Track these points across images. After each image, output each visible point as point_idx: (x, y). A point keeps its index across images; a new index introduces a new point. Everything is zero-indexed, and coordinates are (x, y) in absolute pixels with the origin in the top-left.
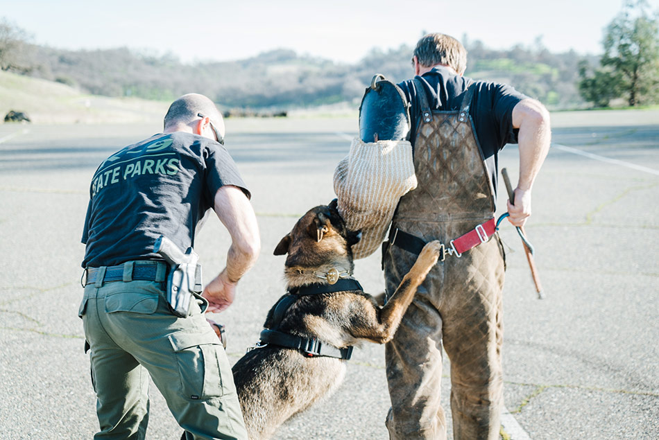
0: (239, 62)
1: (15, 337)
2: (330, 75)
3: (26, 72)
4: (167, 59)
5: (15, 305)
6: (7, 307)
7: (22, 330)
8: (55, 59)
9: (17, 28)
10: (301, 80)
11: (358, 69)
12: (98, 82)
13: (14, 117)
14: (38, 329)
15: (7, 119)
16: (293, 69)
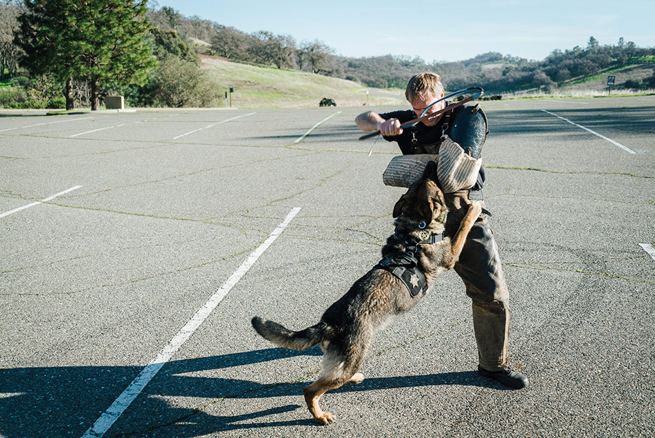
0: (462, 62)
1: (366, 249)
2: (524, 70)
3: (329, 73)
4: (416, 62)
5: (361, 227)
6: (356, 228)
7: (369, 243)
8: (346, 64)
9: (324, 46)
10: (504, 74)
11: (544, 65)
12: (372, 79)
13: (326, 102)
14: (379, 243)
15: (321, 104)
16: (499, 66)
